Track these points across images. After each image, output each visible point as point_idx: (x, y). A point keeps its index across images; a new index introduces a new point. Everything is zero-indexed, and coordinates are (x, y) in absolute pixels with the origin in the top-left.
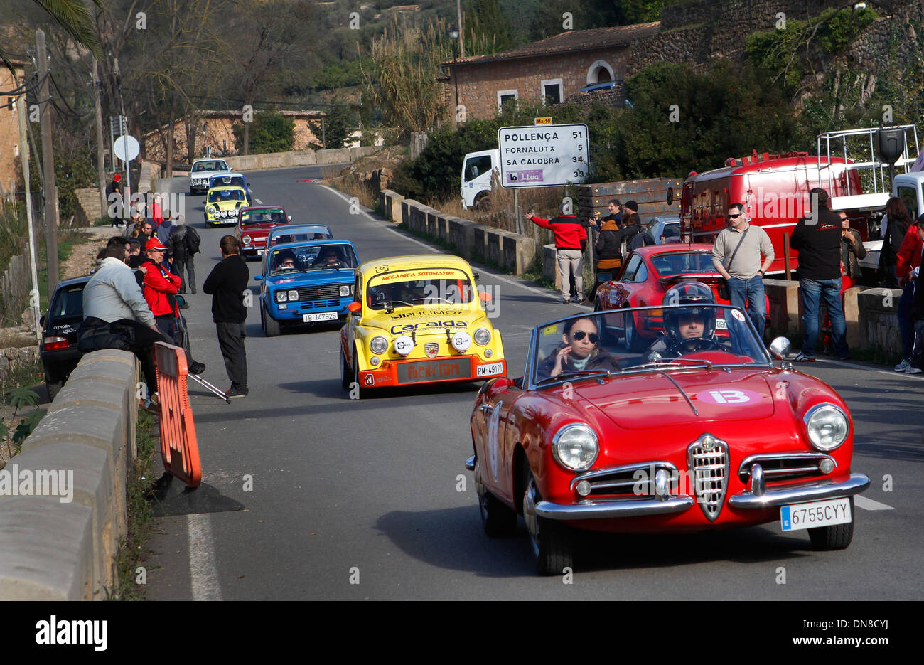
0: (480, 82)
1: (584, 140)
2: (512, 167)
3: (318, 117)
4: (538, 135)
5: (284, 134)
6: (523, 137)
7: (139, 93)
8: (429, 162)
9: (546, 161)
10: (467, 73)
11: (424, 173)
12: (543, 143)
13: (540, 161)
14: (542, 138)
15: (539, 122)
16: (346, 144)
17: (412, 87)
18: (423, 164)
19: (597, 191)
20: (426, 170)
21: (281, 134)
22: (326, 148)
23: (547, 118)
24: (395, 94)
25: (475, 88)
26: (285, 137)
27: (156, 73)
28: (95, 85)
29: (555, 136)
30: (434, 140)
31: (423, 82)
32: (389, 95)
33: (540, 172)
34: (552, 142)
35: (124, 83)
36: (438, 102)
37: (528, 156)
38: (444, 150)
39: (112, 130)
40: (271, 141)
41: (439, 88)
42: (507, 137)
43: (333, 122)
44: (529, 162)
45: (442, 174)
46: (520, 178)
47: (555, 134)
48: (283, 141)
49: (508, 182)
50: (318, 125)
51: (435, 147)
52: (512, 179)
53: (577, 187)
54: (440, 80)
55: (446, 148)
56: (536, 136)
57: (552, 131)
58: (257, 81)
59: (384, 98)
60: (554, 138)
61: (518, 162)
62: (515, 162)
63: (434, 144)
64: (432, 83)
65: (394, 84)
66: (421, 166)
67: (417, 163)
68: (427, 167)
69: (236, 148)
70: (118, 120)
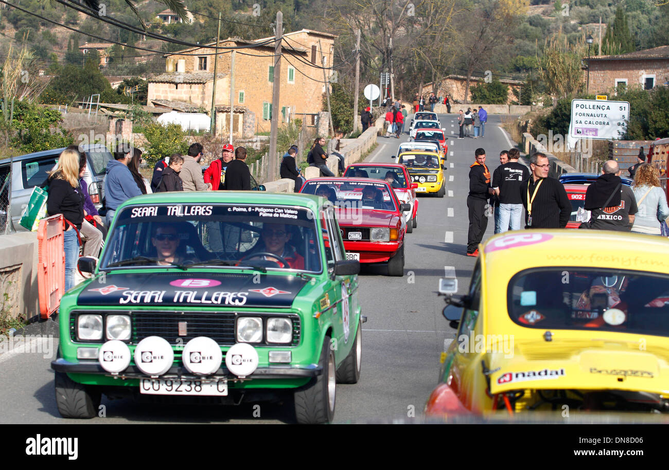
0: (605, 72)
1: (626, 113)
2: (579, 125)
3: (518, 84)
4: (598, 106)
5: (501, 94)
6: (587, 107)
7: (404, 61)
8: (555, 118)
9: (600, 123)
10: (598, 66)
11: (551, 124)
12: (600, 111)
13: (597, 123)
14: (600, 109)
15: (599, 98)
16: (534, 104)
17: (565, 71)
18: (552, 119)
19: (617, 145)
20: (553, 123)
21: (499, 94)
22: (521, 105)
23: (604, 96)
24: (555, 74)
25: (602, 75)
26: (502, 96)
27: (414, 49)
28: (357, 52)
29: (608, 108)
30: (560, 105)
31: (573, 69)
32: (551, 74)
33: (596, 130)
34: (606, 112)
35: (395, 53)
36: (580, 82)
37: (589, 119)
38: (565, 112)
39: (381, 81)
40: (493, 97)
41: (582, 73)
42: (577, 106)
43: (527, 89)
44: (590, 123)
45: (562, 126)
46: (583, 132)
47: (608, 107)
48: (500, 98)
49: (575, 134)
50: (518, 90)
51: (560, 109)
52: (578, 132)
53: (609, 141)
54: (583, 69)
55: (566, 110)
56: (596, 106)
57: (607, 104)
58: (477, 59)
59: (548, 77)
60: (607, 109)
61: (583, 122)
62: (581, 122)
63: (560, 107)
64: (578, 70)
65: (554, 68)
66: (550, 120)
67: (548, 118)
68: (553, 121)
69: (472, 100)
70: (386, 75)
